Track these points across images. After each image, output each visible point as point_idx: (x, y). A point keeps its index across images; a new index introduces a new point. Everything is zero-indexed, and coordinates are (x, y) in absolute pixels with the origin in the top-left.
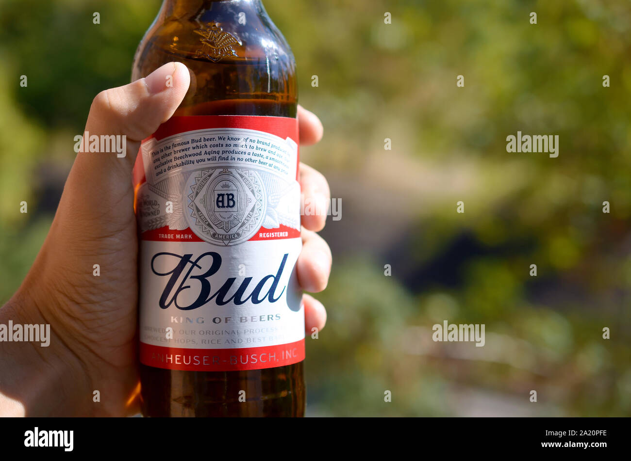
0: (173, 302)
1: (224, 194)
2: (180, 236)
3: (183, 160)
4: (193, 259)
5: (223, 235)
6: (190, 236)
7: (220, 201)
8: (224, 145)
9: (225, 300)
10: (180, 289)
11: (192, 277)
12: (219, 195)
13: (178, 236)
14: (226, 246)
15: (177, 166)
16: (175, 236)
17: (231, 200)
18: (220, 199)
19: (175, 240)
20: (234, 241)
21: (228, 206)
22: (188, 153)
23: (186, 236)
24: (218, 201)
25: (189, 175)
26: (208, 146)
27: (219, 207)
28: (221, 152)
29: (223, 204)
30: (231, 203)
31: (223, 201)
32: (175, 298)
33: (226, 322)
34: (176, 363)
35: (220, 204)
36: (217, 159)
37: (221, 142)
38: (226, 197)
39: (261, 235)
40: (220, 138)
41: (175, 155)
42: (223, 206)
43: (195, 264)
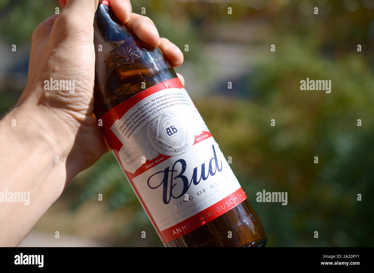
0: (171, 196)
1: (169, 128)
2: (158, 161)
3: (139, 121)
4: (171, 169)
5: (179, 149)
6: (163, 158)
7: (169, 132)
8: (156, 103)
9: (198, 181)
10: (172, 188)
11: (175, 178)
12: (167, 129)
13: (156, 162)
14: (184, 153)
15: (137, 126)
16: (154, 163)
17: (174, 129)
18: (168, 131)
19: (156, 164)
20: (186, 149)
21: (174, 133)
22: (139, 116)
23: (161, 159)
24: (168, 133)
25: (146, 127)
26: (149, 107)
27: (169, 135)
28: (156, 108)
29: (171, 133)
30: (175, 130)
31: (170, 131)
32: (171, 194)
33: (204, 192)
34: (190, 227)
35: (170, 133)
36: (156, 112)
37: (154, 102)
38: (171, 129)
39: (197, 140)
40: (152, 101)
41: (133, 121)
42: (172, 134)
43: (173, 171)
